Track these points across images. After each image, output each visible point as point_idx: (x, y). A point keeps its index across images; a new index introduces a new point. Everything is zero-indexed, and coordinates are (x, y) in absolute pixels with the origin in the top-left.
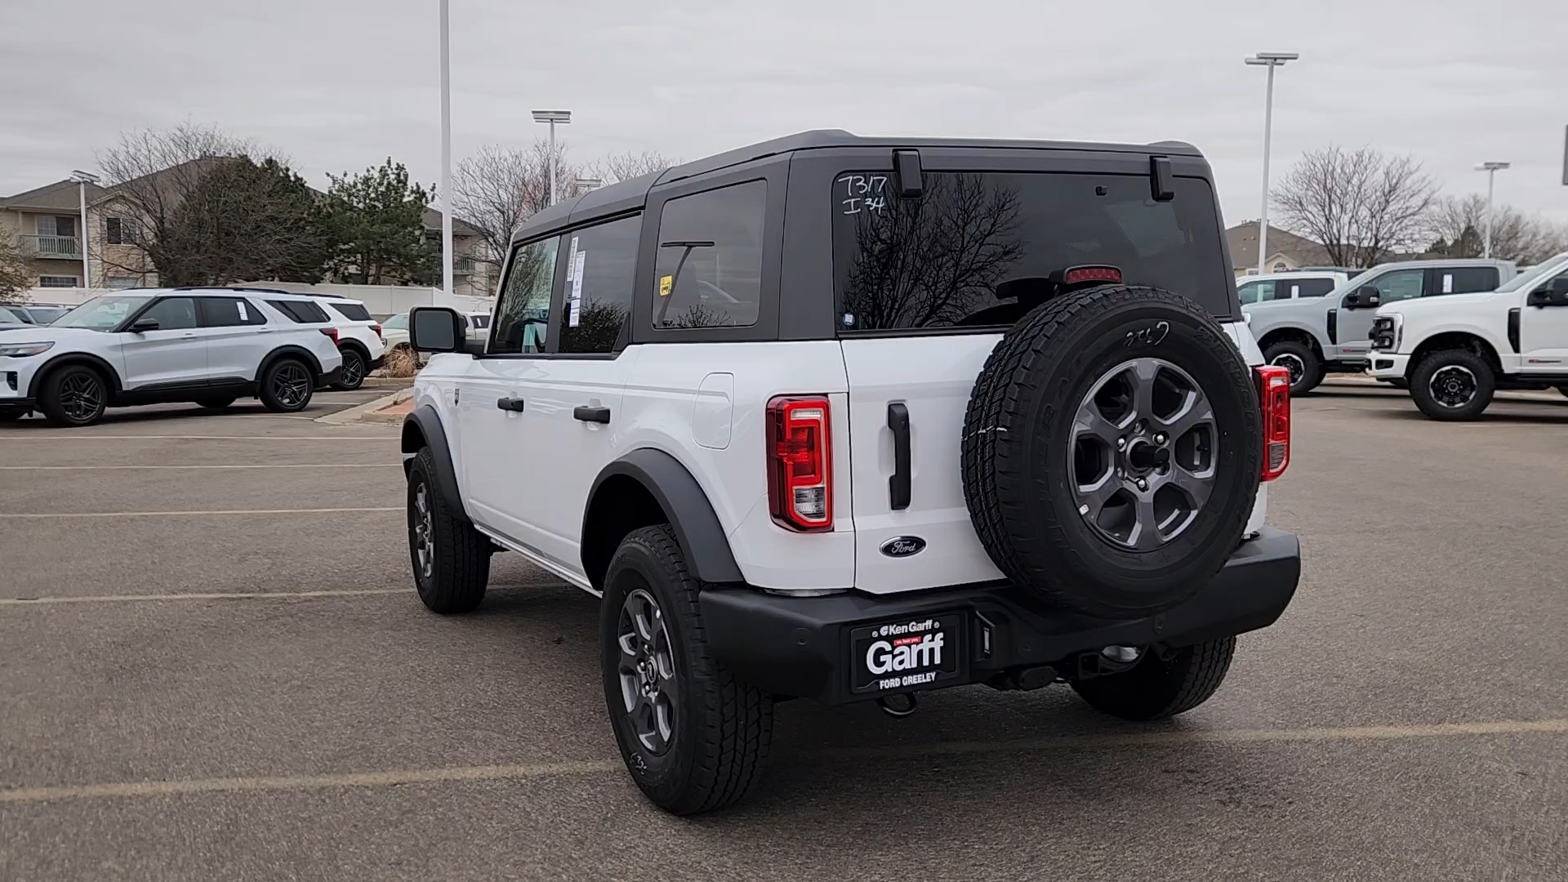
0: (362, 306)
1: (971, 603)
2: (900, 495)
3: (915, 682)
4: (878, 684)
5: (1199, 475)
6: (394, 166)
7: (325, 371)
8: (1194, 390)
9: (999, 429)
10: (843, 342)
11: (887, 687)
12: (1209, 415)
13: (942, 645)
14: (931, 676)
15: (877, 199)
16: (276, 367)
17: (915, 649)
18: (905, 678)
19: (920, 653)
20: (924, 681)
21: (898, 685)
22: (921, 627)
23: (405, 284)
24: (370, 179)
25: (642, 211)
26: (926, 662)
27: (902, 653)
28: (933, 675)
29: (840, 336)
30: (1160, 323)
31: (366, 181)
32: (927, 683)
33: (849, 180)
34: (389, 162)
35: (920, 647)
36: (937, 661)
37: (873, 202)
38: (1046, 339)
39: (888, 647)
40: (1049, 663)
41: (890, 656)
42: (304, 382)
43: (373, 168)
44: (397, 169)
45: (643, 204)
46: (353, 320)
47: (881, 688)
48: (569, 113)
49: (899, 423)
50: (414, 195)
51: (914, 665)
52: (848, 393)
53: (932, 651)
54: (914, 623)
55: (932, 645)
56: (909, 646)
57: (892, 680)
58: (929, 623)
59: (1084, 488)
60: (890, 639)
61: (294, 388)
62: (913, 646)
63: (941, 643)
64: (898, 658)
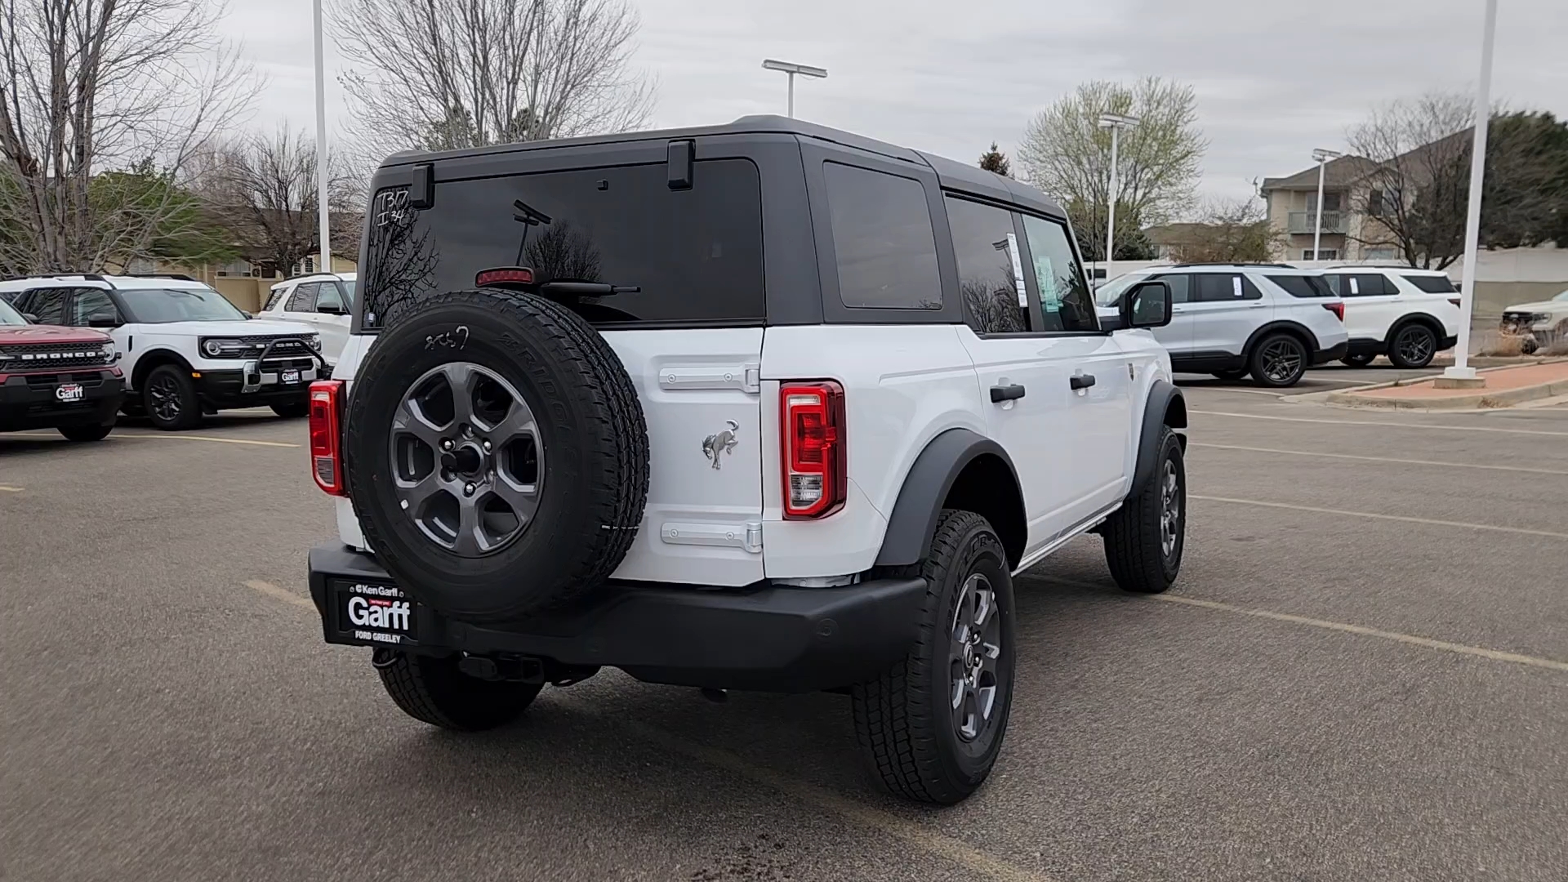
4: (354, 633)
5: (520, 489)
7: (1322, 347)
11: (361, 638)
12: (529, 427)
14: (396, 639)
15: (399, 211)
16: (1266, 342)
17: (387, 611)
18: (375, 634)
19: (391, 616)
20: (390, 641)
21: (369, 639)
22: (388, 593)
26: (396, 626)
27: (376, 612)
28: (399, 638)
30: (460, 328)
32: (395, 643)
33: (383, 196)
35: (390, 610)
36: (406, 627)
37: (396, 214)
39: (365, 604)
41: (367, 612)
42: (1298, 358)
47: (357, 637)
51: (387, 625)
53: (400, 616)
54: (383, 588)
55: (400, 611)
56: (382, 606)
57: (365, 633)
58: (394, 591)
59: (402, 484)
60: (366, 597)
61: (1285, 364)
62: (385, 608)
63: (408, 612)
64: (374, 616)
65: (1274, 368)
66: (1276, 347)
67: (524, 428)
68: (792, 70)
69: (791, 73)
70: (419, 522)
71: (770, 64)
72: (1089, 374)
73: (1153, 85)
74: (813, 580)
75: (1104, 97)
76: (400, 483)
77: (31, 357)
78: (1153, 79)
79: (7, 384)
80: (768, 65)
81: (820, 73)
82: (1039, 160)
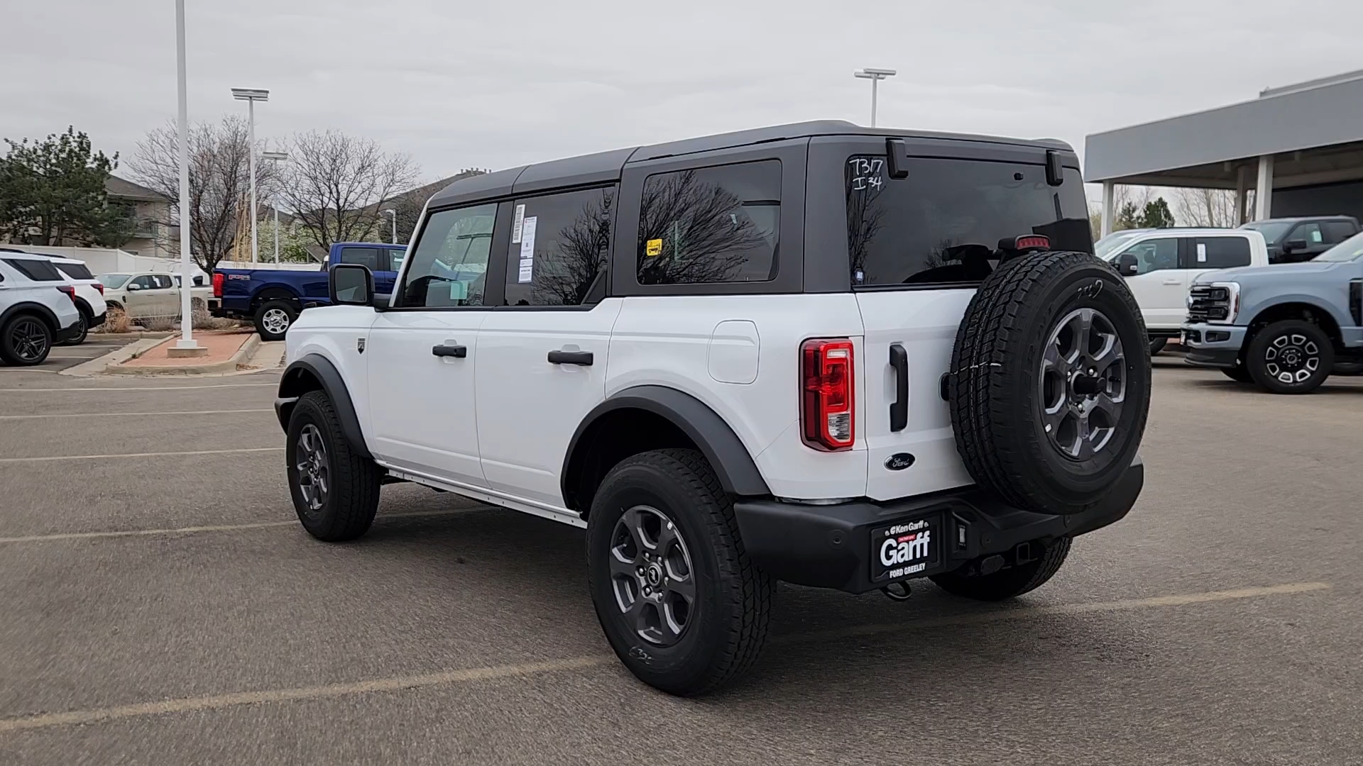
0: (83, 265)
1: (950, 506)
2: (898, 419)
3: (912, 572)
4: (889, 573)
5: (1115, 400)
6: (76, 134)
7: (63, 327)
8: (1112, 333)
9: (992, 364)
10: (857, 294)
11: (894, 576)
12: (1121, 354)
13: (928, 540)
14: (922, 566)
15: (876, 178)
16: (13, 323)
17: (912, 544)
18: (906, 568)
19: (915, 547)
20: (918, 570)
21: (901, 574)
22: (916, 526)
23: (88, 245)
24: (51, 146)
25: (618, 184)
26: (918, 556)
27: (903, 548)
28: (924, 565)
29: (855, 290)
30: (1098, 281)
31: (47, 148)
32: (920, 571)
33: (856, 162)
34: (71, 131)
35: (915, 542)
36: (925, 554)
37: (873, 180)
38: (1025, 293)
39: (894, 544)
40: (998, 553)
41: (896, 551)
42: (43, 337)
43: (54, 135)
44: (79, 137)
45: (618, 177)
46: (75, 279)
47: (891, 577)
48: (267, 92)
49: (898, 360)
50: (97, 162)
51: (911, 558)
52: (864, 336)
53: (922, 545)
54: (912, 523)
55: (922, 541)
56: (908, 542)
57: (898, 570)
58: (921, 523)
59: (1049, 411)
60: (896, 537)
61: (33, 343)
62: (910, 542)
63: (928, 539)
64: (901, 553)
65: (23, 347)
66: (23, 328)
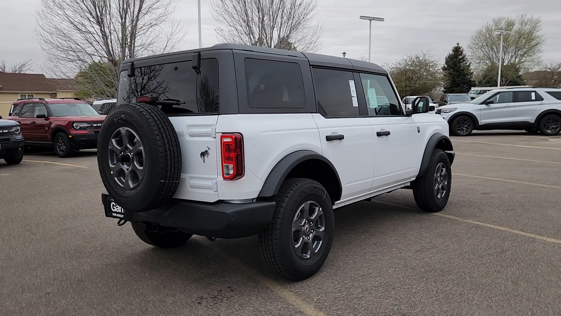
4: (112, 214)
5: (139, 168)
16: (545, 118)
26: (123, 212)
27: (118, 207)
30: (122, 116)
39: (115, 205)
41: (115, 207)
51: (120, 212)
61: (553, 126)
64: (117, 208)
65: (549, 128)
66: (550, 120)
67: (140, 148)
68: (371, 19)
69: (371, 20)
70: (116, 179)
71: (362, 17)
72: (389, 131)
73: (524, 17)
74: (235, 201)
75: (504, 22)
76: (111, 165)
77: (96, 125)
78: (524, 15)
79: (89, 134)
80: (362, 18)
81: (382, 20)
82: (476, 48)
